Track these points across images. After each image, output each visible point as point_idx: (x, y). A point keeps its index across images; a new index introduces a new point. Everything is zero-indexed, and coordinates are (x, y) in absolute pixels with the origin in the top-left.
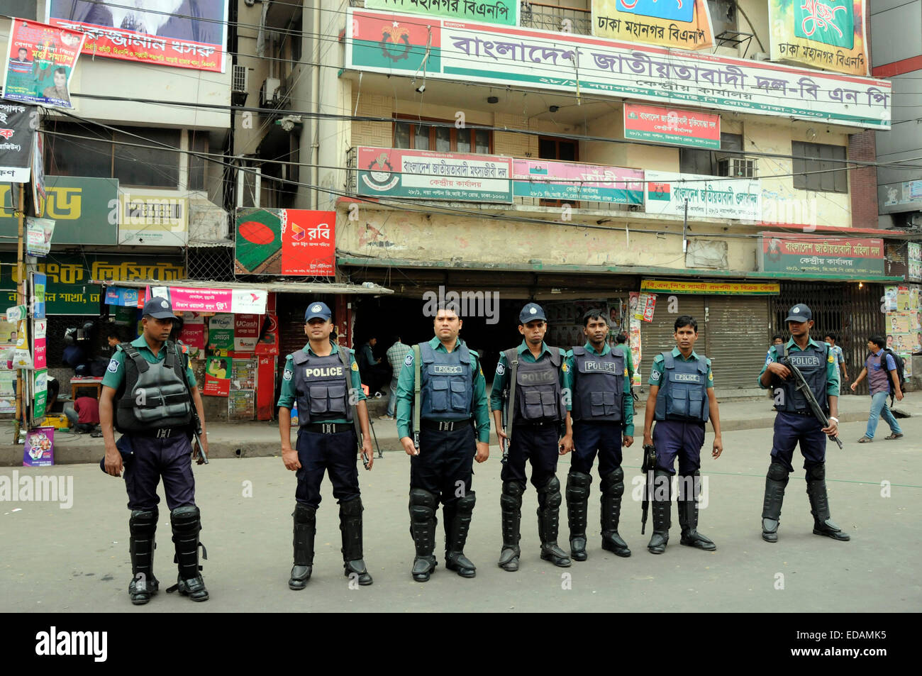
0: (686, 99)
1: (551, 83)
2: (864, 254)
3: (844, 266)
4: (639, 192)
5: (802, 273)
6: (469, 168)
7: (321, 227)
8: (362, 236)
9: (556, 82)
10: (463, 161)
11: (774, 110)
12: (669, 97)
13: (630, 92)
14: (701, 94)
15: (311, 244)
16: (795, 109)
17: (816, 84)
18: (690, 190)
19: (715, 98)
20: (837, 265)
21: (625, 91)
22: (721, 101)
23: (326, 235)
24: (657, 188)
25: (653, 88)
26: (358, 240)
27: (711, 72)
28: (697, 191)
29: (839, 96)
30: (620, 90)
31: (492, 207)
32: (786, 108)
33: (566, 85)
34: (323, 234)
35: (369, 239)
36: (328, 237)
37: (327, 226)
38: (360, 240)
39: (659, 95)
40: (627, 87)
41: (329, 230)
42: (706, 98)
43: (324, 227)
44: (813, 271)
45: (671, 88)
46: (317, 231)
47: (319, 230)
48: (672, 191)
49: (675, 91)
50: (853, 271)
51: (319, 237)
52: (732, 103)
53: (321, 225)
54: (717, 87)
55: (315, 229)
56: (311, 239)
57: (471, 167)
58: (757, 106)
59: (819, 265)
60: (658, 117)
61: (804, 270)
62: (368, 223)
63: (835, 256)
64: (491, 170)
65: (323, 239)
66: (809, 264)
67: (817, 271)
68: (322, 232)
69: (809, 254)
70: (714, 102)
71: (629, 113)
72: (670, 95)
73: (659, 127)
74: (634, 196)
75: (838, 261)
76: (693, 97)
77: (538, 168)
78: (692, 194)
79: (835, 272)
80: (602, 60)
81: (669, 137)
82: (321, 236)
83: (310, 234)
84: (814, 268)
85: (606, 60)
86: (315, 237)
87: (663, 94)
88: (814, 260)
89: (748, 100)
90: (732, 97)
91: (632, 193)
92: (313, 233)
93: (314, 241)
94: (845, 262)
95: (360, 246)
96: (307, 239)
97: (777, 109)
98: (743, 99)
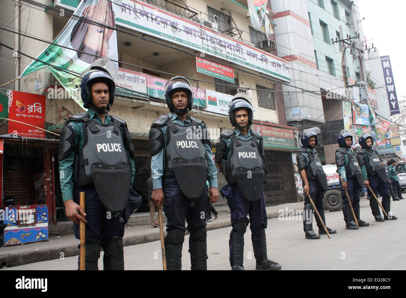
0: (222, 56)
1: (165, 37)
2: (288, 137)
3: (283, 142)
4: (204, 100)
5: (269, 145)
6: (126, 77)
7: (36, 105)
8: (60, 114)
9: (168, 37)
10: (123, 72)
11: (254, 67)
12: (215, 54)
13: (199, 48)
14: (227, 54)
15: (29, 116)
16: (261, 68)
17: (267, 58)
18: (225, 101)
19: (233, 58)
20: (280, 142)
21: (197, 47)
22: (235, 59)
23: (39, 110)
24: (211, 99)
25: (209, 48)
26: (58, 117)
27: (231, 45)
28: (227, 102)
29: (274, 65)
30: (195, 47)
31: (138, 101)
32: (258, 67)
33: (172, 39)
34: (37, 110)
35: (65, 116)
36: (40, 112)
37: (40, 105)
38: (59, 117)
39: (211, 52)
40: (198, 45)
41: (41, 107)
42: (229, 57)
43: (38, 105)
44: (273, 144)
45: (216, 50)
46: (33, 108)
47: (35, 107)
48: (218, 101)
49: (217, 51)
50: (285, 144)
51: (35, 112)
52: (239, 61)
53: (36, 104)
54: (232, 52)
55: (32, 106)
56: (29, 112)
57: (127, 77)
58: (248, 64)
59: (274, 141)
60: (210, 63)
61: (270, 144)
62: (64, 106)
63: (279, 137)
64: (137, 80)
65: (37, 113)
66: (271, 141)
67: (274, 144)
68: (36, 108)
69: (271, 136)
70: (232, 59)
71: (198, 59)
72: (216, 53)
73: (211, 68)
74: (202, 102)
75: (280, 139)
76: (224, 56)
77: (159, 82)
78: (226, 104)
79: (280, 145)
80: (187, 30)
81: (215, 74)
82: (36, 110)
83: (29, 109)
84: (273, 143)
85: (189, 30)
86: (32, 111)
87: (213, 52)
88: (273, 139)
89: (244, 61)
90: (238, 59)
91: (201, 100)
92: (31, 108)
93: (31, 114)
94: (283, 140)
95: (59, 120)
96: (27, 112)
97: (255, 67)
98: (243, 60)
